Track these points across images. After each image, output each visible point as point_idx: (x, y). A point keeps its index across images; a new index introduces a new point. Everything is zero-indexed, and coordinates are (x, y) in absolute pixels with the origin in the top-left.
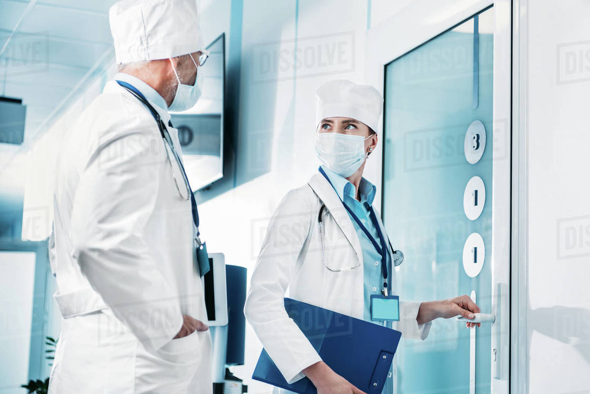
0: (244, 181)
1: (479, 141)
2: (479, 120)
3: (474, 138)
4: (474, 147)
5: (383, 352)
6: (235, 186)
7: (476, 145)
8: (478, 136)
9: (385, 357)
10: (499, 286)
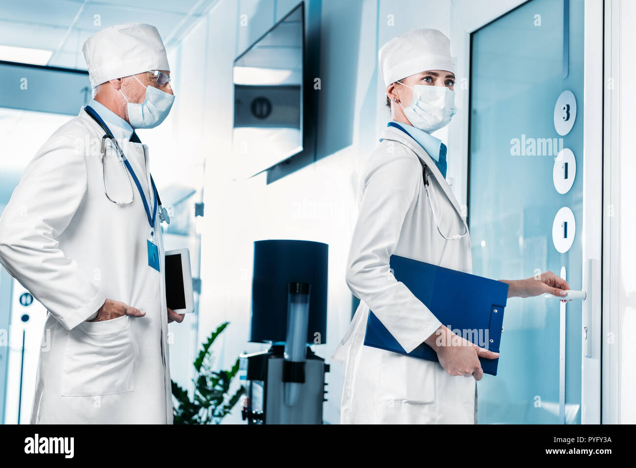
0: (324, 155)
1: (570, 112)
2: (568, 90)
3: (564, 108)
4: (564, 118)
5: (495, 306)
6: (315, 159)
7: (566, 116)
8: (568, 106)
9: (496, 311)
10: (590, 262)
